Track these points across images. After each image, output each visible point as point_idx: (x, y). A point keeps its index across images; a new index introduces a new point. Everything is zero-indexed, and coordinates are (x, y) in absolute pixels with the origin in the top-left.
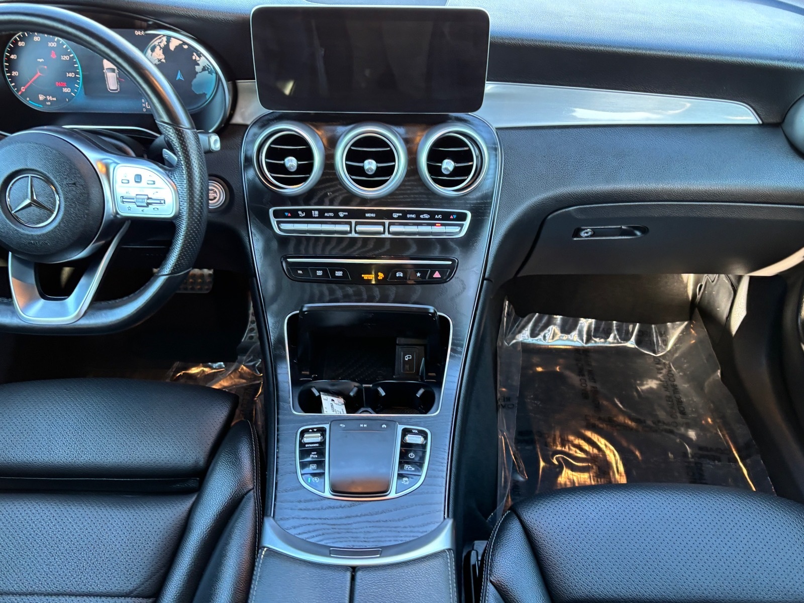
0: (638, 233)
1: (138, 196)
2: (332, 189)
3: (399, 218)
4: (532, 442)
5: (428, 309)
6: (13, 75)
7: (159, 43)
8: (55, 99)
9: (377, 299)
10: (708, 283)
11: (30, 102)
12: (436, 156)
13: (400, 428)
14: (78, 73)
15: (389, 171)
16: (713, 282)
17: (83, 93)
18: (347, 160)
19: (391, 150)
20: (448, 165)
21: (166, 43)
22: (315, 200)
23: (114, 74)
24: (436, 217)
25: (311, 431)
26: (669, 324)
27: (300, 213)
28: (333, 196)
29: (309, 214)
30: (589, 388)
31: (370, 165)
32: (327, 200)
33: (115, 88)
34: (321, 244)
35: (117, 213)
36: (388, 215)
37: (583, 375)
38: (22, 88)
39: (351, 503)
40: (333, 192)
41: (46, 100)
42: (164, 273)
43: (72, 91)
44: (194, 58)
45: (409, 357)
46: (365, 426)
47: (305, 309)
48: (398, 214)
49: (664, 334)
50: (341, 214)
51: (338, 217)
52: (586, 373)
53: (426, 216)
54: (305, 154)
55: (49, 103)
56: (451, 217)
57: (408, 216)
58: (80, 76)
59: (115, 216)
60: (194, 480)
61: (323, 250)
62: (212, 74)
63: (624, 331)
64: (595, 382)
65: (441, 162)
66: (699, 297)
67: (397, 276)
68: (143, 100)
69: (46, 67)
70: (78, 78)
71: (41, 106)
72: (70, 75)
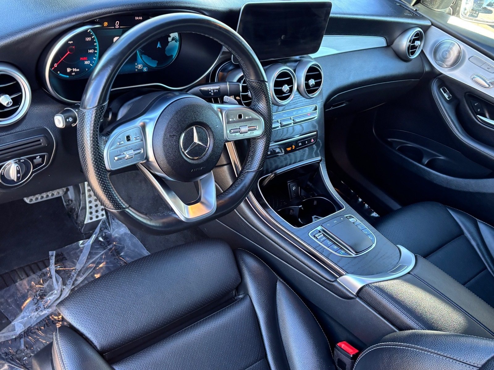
0: (347, 103)
8: (78, 70)
11: (60, 74)
12: (308, 77)
14: (95, 49)
15: (292, 89)
18: (274, 87)
19: (292, 77)
38: (55, 64)
41: (72, 71)
43: (91, 63)
45: (294, 188)
46: (336, 222)
48: (295, 112)
50: (274, 118)
55: (74, 74)
57: (299, 112)
58: (97, 51)
62: (177, 42)
65: (309, 81)
67: (299, 145)
68: (136, 64)
69: (74, 47)
70: (96, 53)
71: (68, 76)
72: (91, 51)
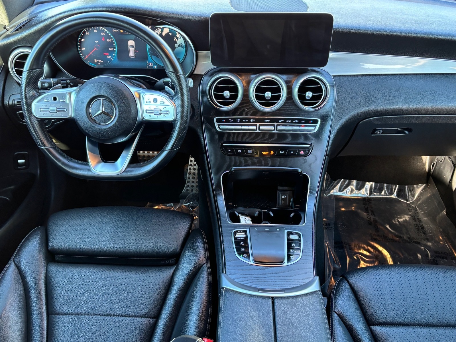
0: (407, 132)
1: (155, 110)
2: (247, 108)
3: (282, 122)
4: (342, 247)
5: (298, 170)
6: (82, 49)
7: (157, 32)
8: (102, 62)
9: (270, 165)
10: (438, 163)
11: (90, 63)
12: (302, 90)
13: (286, 231)
14: (115, 48)
15: (278, 98)
16: (441, 162)
17: (117, 58)
18: (256, 92)
19: (279, 87)
20: (309, 94)
21: (160, 32)
22: (239, 113)
23: (133, 49)
24: (302, 121)
25: (239, 232)
26: (415, 186)
27: (230, 120)
28: (248, 111)
29: (235, 120)
30: (372, 219)
31: (268, 95)
32: (244, 113)
33: (133, 56)
34: (240, 136)
35: (143, 118)
36: (276, 121)
37: (368, 212)
38: (86, 56)
39: (265, 267)
40: (248, 109)
41: (98, 62)
42: (167, 149)
43: (111, 58)
44: (175, 40)
45: (284, 197)
46: (268, 229)
47: (233, 170)
48: (282, 120)
49: (412, 191)
50: (252, 121)
51: (249, 122)
52: (370, 212)
53: (297, 121)
54: (234, 89)
55: (99, 64)
56: (310, 122)
57: (287, 121)
58: (116, 50)
59: (142, 120)
60: (172, 259)
61: (242, 139)
62: (183, 48)
63: (390, 189)
64: (375, 216)
65: (305, 93)
66: (432, 170)
67: (281, 153)
68: (147, 62)
69: (99, 45)
70: (115, 51)
71: (95, 65)
72: (111, 49)
